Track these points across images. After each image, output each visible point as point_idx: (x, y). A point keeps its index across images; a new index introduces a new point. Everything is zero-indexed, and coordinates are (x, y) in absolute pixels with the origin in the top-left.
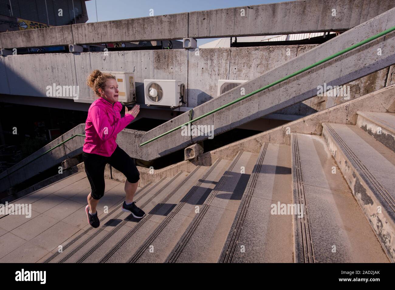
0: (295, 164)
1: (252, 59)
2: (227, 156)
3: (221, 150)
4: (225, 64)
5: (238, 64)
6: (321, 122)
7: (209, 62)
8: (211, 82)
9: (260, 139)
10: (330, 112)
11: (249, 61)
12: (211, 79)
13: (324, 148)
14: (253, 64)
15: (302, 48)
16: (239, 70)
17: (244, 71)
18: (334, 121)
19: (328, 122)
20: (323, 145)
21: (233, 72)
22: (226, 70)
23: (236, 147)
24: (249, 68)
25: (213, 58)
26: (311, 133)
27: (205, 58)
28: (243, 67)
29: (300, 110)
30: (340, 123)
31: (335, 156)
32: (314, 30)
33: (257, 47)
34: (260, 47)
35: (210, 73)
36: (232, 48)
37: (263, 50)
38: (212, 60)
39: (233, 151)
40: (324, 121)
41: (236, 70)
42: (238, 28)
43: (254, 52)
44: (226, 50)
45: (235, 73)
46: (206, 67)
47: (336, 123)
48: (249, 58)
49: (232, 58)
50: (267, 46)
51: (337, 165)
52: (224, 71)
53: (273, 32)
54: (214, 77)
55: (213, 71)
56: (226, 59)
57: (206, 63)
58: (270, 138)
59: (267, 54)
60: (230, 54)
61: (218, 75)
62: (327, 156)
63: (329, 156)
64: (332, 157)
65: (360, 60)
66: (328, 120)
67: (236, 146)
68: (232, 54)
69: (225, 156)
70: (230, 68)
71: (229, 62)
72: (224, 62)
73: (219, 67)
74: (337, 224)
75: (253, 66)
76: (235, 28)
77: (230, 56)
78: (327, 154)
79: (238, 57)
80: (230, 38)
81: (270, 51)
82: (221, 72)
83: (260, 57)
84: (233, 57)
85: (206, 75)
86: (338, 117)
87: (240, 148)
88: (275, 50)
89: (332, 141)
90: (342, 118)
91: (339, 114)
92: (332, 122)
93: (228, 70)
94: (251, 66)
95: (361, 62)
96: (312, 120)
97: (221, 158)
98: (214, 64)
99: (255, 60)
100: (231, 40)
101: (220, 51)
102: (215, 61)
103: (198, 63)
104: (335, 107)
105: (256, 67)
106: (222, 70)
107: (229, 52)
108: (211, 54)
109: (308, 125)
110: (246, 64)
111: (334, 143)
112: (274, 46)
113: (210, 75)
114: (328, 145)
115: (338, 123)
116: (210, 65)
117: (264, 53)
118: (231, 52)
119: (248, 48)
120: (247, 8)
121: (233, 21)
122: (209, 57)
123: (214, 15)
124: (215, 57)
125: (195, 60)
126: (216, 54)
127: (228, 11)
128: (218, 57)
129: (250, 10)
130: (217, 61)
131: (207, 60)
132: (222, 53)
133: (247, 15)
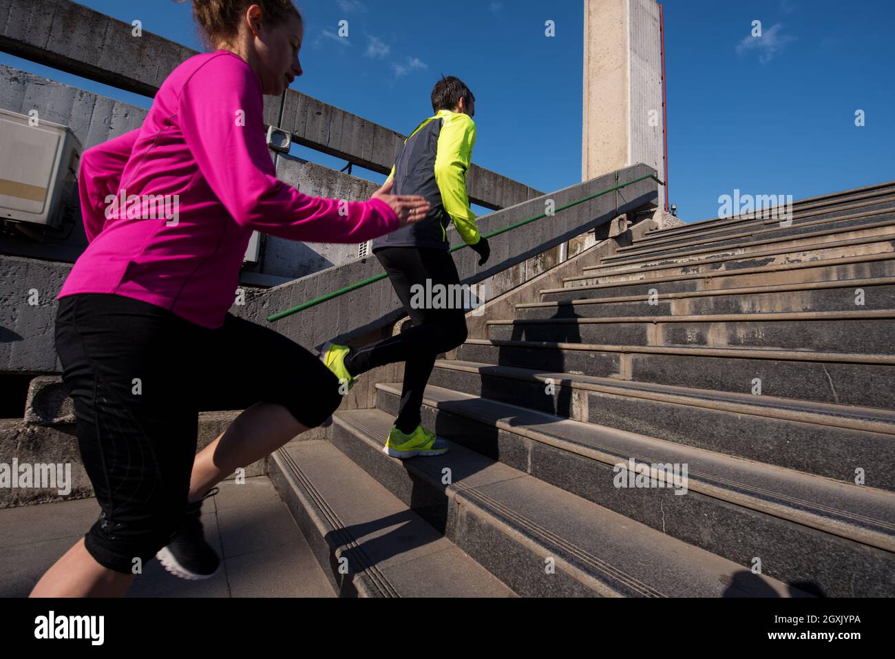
7: (324, 192)
25: (333, 187)
27: (317, 181)
38: (330, 190)
42: (378, 153)
56: (358, 195)
57: (316, 191)
60: (365, 190)
68: (367, 189)
76: (375, 152)
77: (365, 192)
101: (348, 178)
102: (337, 194)
103: (299, 185)
107: (364, 186)
108: (331, 178)
118: (366, 186)
120: (394, 135)
121: (372, 141)
122: (325, 181)
123: (339, 117)
124: (338, 186)
125: (292, 178)
126: (339, 180)
127: (363, 122)
128: (342, 188)
129: (397, 138)
130: (340, 194)
131: (320, 186)
132: (350, 184)
133: (392, 143)
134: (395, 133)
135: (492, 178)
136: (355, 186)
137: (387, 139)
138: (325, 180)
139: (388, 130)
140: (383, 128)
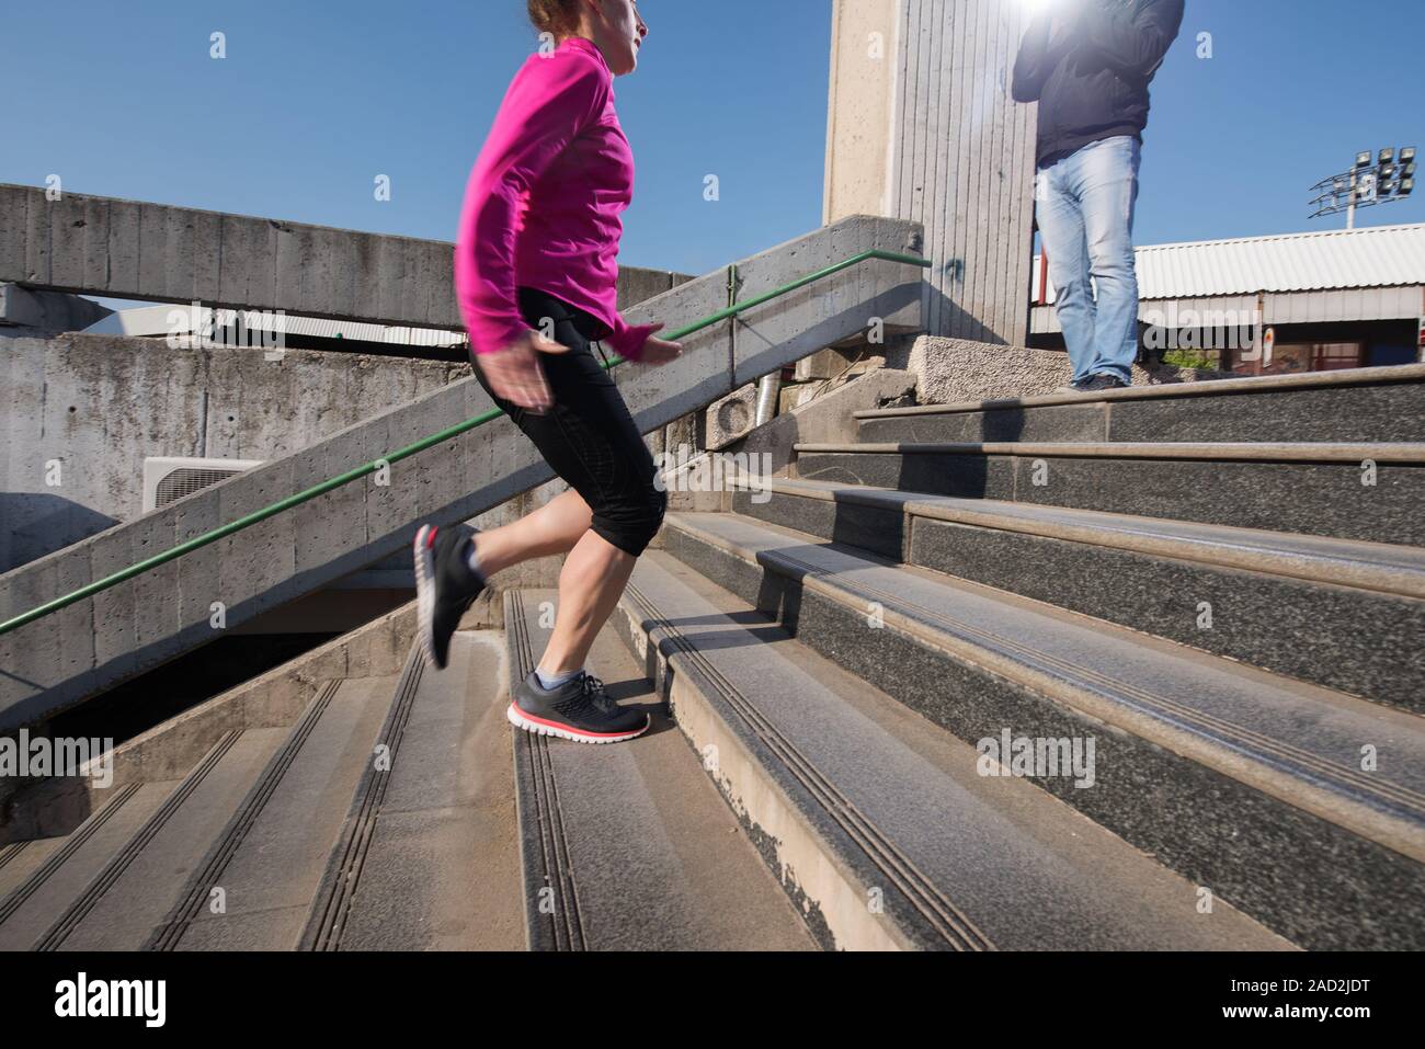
1: (298, 390)
4: (182, 400)
5: (241, 403)
7: (106, 388)
8: (116, 466)
11: (288, 394)
12: (117, 454)
14: (302, 407)
15: (460, 373)
16: (247, 424)
17: (267, 429)
21: (222, 431)
22: (191, 422)
24: (289, 419)
25: (127, 374)
27: (87, 370)
28: (263, 415)
33: (316, 354)
34: (325, 354)
35: (113, 429)
37: (336, 365)
38: (121, 382)
41: (235, 423)
42: (234, 280)
43: (302, 370)
44: (191, 351)
45: (229, 432)
46: (92, 405)
48: (283, 388)
49: (216, 380)
50: (349, 355)
52: (178, 426)
54: (130, 446)
55: (126, 424)
56: (189, 380)
57: (88, 391)
59: (352, 378)
60: (207, 366)
61: (155, 437)
68: (212, 364)
70: (206, 414)
71: (201, 394)
72: (178, 391)
73: (156, 408)
75: (302, 412)
76: (226, 279)
77: (207, 371)
79: (239, 379)
81: (362, 374)
82: (168, 426)
83: (328, 387)
84: (220, 378)
85: (92, 436)
88: (379, 370)
93: (200, 422)
94: (293, 413)
98: (134, 397)
99: (308, 395)
101: (161, 349)
102: (136, 386)
103: (46, 385)
105: (313, 417)
106: (172, 422)
107: (203, 359)
108: (120, 356)
110: (277, 407)
112: (373, 358)
113: (109, 439)
116: (111, 397)
117: (342, 376)
118: (209, 359)
120: (271, 227)
121: (216, 255)
122: (105, 367)
123: (127, 222)
124: (137, 369)
125: (27, 373)
126: (139, 359)
127: (190, 218)
128: (148, 372)
129: (282, 234)
130: (145, 385)
131: (96, 377)
132: (169, 360)
133: (270, 247)
134: (275, 224)
136: (180, 362)
137: (255, 241)
138: (106, 362)
139: (255, 222)
140: (241, 220)
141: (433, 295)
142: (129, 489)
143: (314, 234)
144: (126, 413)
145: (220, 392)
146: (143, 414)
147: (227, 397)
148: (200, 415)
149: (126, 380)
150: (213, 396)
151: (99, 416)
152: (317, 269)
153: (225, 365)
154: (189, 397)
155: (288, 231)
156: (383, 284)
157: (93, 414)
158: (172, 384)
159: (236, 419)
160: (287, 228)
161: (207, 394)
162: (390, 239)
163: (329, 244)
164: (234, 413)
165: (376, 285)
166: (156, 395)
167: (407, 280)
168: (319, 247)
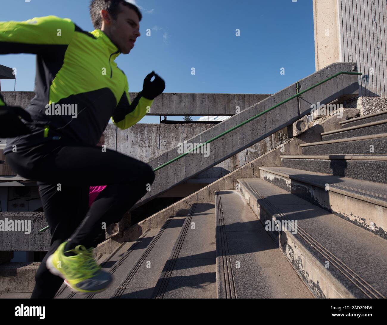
0: (218, 216)
1: (179, 133)
2: (157, 224)
3: (151, 219)
5: (167, 137)
6: (236, 178)
7: (139, 136)
9: (189, 200)
10: (241, 169)
11: (177, 135)
12: (142, 151)
13: (241, 199)
14: (180, 138)
16: (168, 143)
17: (173, 143)
18: (245, 177)
19: (242, 178)
20: (240, 196)
21: (163, 144)
22: (157, 143)
23: (166, 213)
24: (178, 141)
25: (143, 132)
26: (230, 189)
27: (136, 132)
28: (172, 140)
29: (221, 174)
30: (250, 178)
31: (249, 203)
32: (223, 114)
33: (183, 124)
34: (185, 124)
35: (141, 145)
36: (161, 124)
37: (188, 126)
38: (142, 134)
39: (163, 218)
40: (239, 177)
41: (166, 142)
42: (165, 108)
43: (180, 128)
44: (156, 126)
45: (165, 145)
46: (137, 140)
47: (247, 178)
48: (176, 133)
49: (162, 132)
50: (190, 124)
51: (252, 209)
52: (154, 144)
53: (195, 113)
54: (144, 149)
55: (143, 144)
56: (156, 133)
57: (136, 137)
58: (198, 198)
59: (191, 130)
60: (160, 129)
61: (149, 147)
62: (244, 205)
63: (245, 204)
64: (248, 204)
65: (254, 130)
66: (241, 177)
67: (166, 211)
68: (161, 128)
69: (155, 225)
70: (160, 141)
71: (159, 136)
72: (154, 135)
73: (149, 140)
74: (259, 264)
75: (180, 139)
76: (164, 108)
77: (160, 130)
78: (243, 203)
79: (166, 132)
80: (159, 116)
81: (194, 128)
82: (152, 144)
83: (186, 132)
85: (137, 147)
86: (248, 173)
87: (170, 213)
88: (198, 127)
89: (246, 190)
90: (250, 173)
91: (248, 170)
92: (244, 178)
93: (159, 143)
94: (178, 139)
95: (255, 132)
96: (229, 177)
97: (151, 227)
98: (145, 137)
99: (182, 134)
100: (161, 118)
101: (150, 126)
102: (145, 135)
103: (128, 136)
104: (244, 166)
105: (183, 140)
106: (153, 143)
107: (159, 127)
108: (142, 128)
109: (227, 182)
110: (175, 138)
111: (247, 192)
112: (196, 124)
113: (140, 148)
114: (244, 196)
115: (248, 178)
116: (140, 138)
117: (189, 129)
119: (175, 125)
121: (161, 103)
124: (146, 131)
125: (124, 134)
126: (146, 128)
128: (148, 131)
130: (147, 135)
131: (137, 134)
132: (152, 128)
133: (173, 99)
134: (174, 94)
135: (241, 97)
136: (154, 128)
137: (169, 98)
138: (139, 130)
139: (170, 94)
140: (167, 94)
141: (210, 107)
142: (144, 159)
143: (182, 95)
144: (143, 142)
145: (163, 135)
146: (147, 142)
147: (164, 136)
148: (159, 141)
149: (143, 134)
150: (161, 136)
151: (138, 142)
152: (183, 104)
153: (164, 128)
154: (156, 137)
155: (176, 95)
156: (198, 105)
157: (137, 142)
158: (153, 134)
159: (166, 141)
160: (176, 94)
161: (160, 136)
162: (199, 94)
163: (185, 97)
164: (166, 140)
165: (196, 106)
166: (149, 137)
167: (203, 104)
168: (183, 98)
